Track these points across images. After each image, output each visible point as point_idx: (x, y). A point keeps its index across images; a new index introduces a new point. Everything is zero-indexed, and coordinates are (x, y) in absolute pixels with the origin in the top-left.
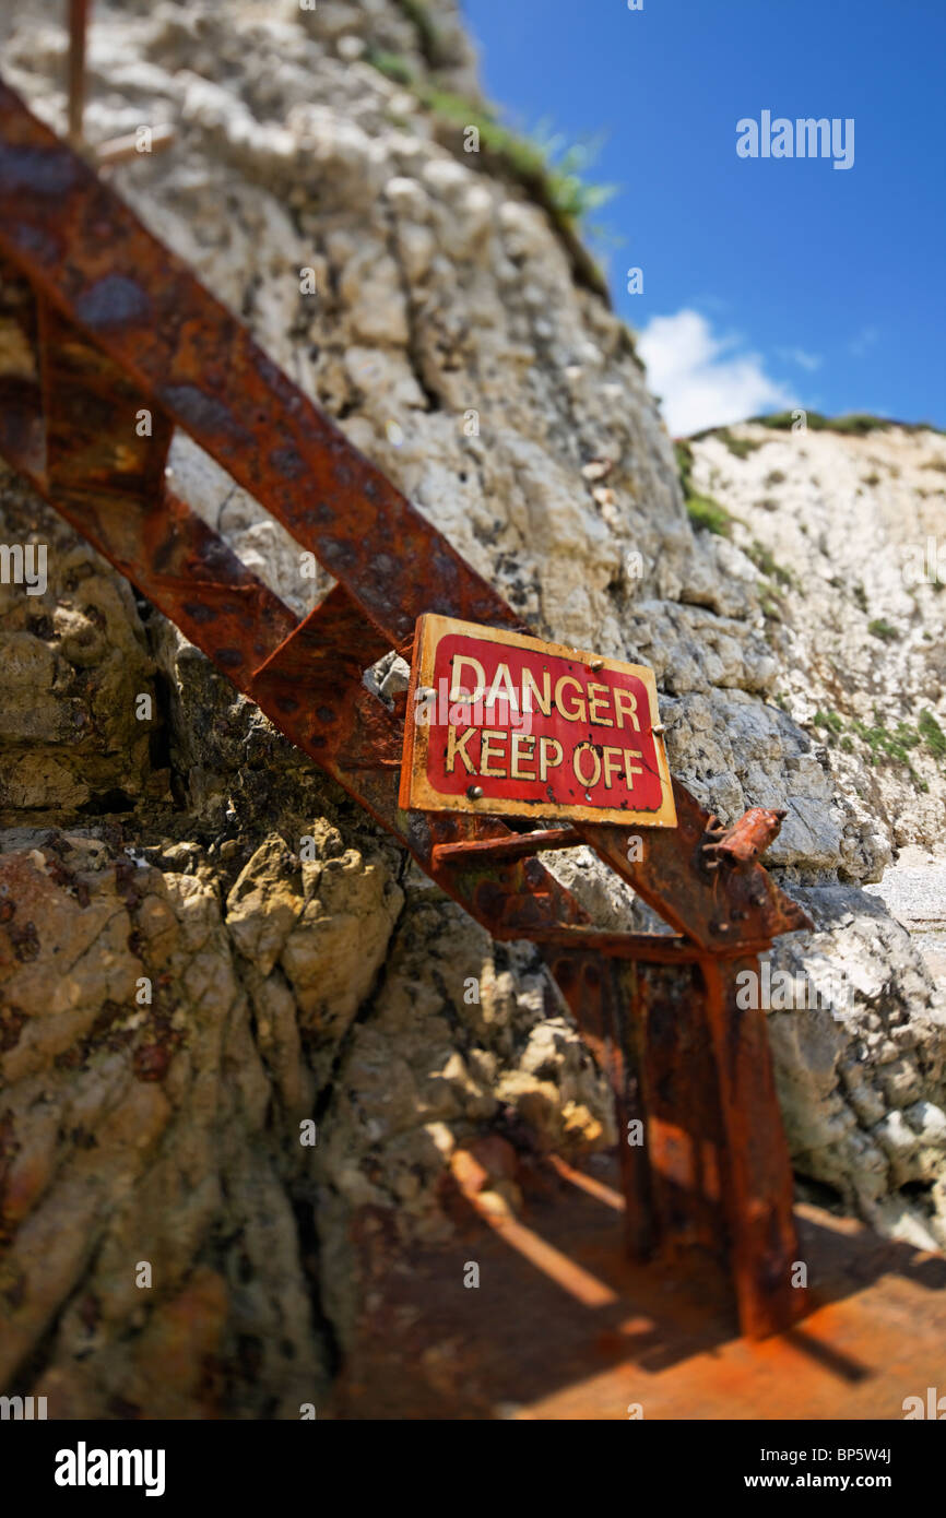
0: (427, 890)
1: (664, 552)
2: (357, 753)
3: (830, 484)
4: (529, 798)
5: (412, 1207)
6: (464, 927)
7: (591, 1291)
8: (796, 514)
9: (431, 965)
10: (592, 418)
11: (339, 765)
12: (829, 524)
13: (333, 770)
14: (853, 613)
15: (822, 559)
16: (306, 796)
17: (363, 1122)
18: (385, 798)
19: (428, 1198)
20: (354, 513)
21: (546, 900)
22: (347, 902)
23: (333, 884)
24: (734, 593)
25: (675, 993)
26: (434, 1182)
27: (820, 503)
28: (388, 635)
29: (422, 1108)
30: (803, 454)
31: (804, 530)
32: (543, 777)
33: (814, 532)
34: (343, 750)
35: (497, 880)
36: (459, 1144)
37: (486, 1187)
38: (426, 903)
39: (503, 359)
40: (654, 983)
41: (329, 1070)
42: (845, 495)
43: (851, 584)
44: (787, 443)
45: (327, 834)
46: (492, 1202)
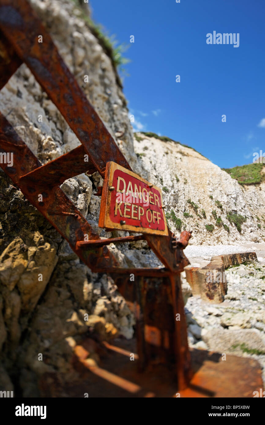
0: (66, 257)
1: (131, 161)
2: (55, 209)
3: (158, 152)
4: (136, 225)
5: (63, 370)
6: (77, 269)
7: (132, 387)
8: (150, 158)
9: (66, 282)
10: (118, 120)
11: (48, 213)
12: (156, 162)
13: (46, 214)
14: (159, 185)
15: (154, 170)
16: (31, 223)
17: (42, 341)
18: (62, 225)
19: (69, 366)
20: (89, 123)
21: (108, 259)
22: (44, 261)
23: (41, 255)
24: (145, 174)
25: (156, 286)
26: (70, 359)
27: (155, 156)
28: (97, 166)
29: (65, 333)
30: (153, 144)
31: (151, 162)
32: (139, 219)
33: (153, 163)
34: (50, 208)
35: (95, 253)
36: (78, 343)
37: (88, 357)
38: (65, 261)
39: (99, 96)
40: (149, 283)
41: (26, 323)
42: (161, 155)
43: (160, 177)
44: (150, 140)
45: (39, 237)
46: (90, 362)
